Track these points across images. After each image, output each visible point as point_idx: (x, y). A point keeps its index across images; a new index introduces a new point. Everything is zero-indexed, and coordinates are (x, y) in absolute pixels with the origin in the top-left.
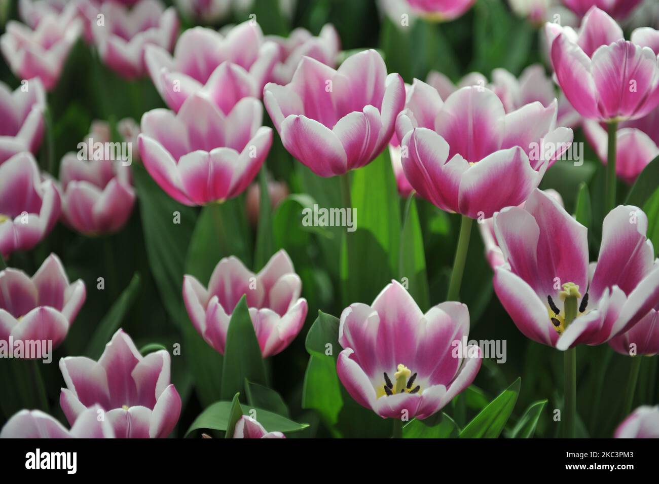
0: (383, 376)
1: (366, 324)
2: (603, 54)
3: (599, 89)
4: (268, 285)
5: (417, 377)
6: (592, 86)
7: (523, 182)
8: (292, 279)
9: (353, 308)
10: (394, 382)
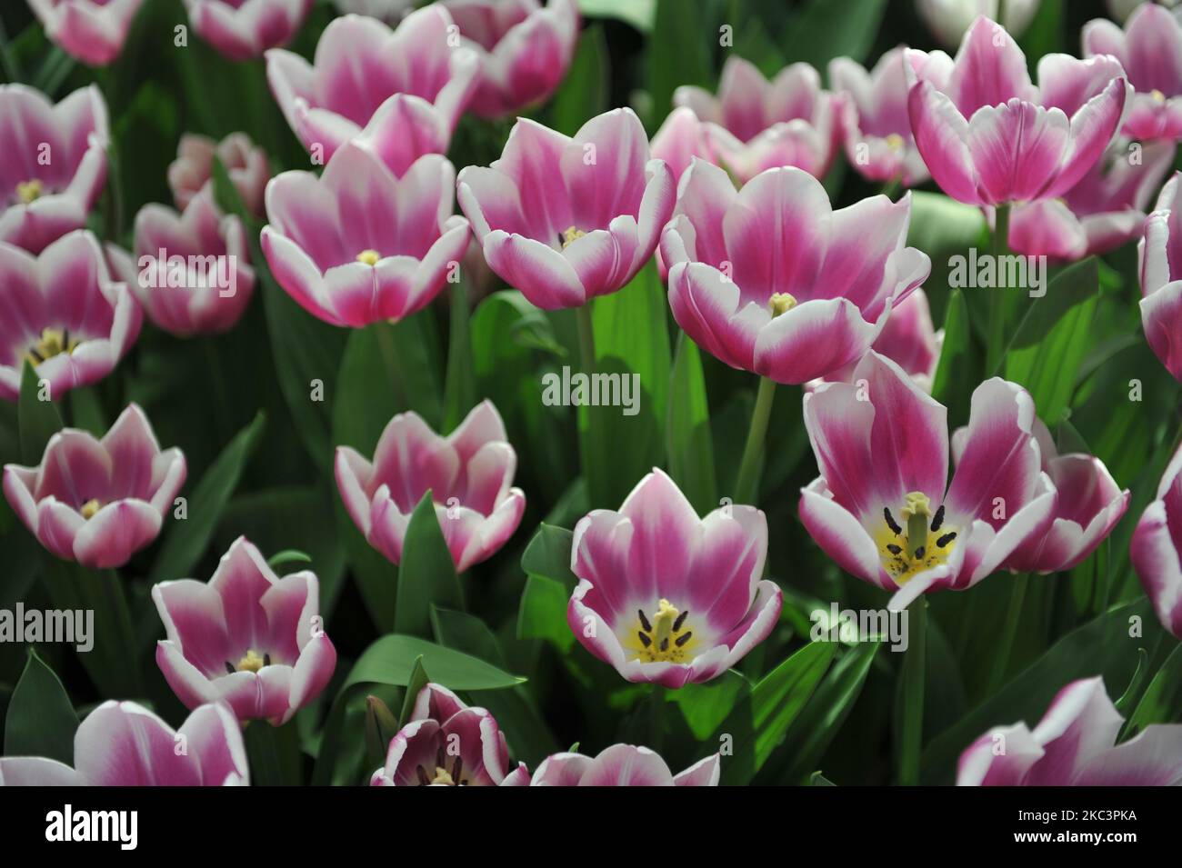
0: (637, 614)
1: (613, 535)
2: (988, 117)
3: (979, 170)
4: (466, 452)
5: (688, 616)
6: (969, 164)
7: (852, 343)
8: (501, 451)
9: (592, 518)
10: (653, 623)
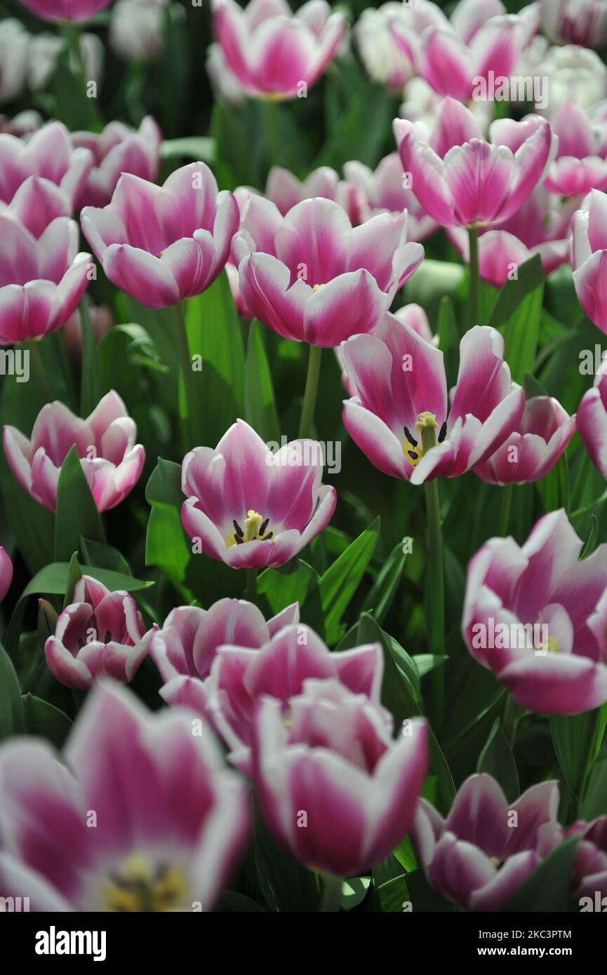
0: (232, 524)
1: (210, 469)
2: (457, 154)
3: (454, 195)
4: (99, 432)
5: (269, 523)
6: (446, 191)
7: (372, 306)
8: (125, 423)
9: (195, 453)
10: (245, 530)
